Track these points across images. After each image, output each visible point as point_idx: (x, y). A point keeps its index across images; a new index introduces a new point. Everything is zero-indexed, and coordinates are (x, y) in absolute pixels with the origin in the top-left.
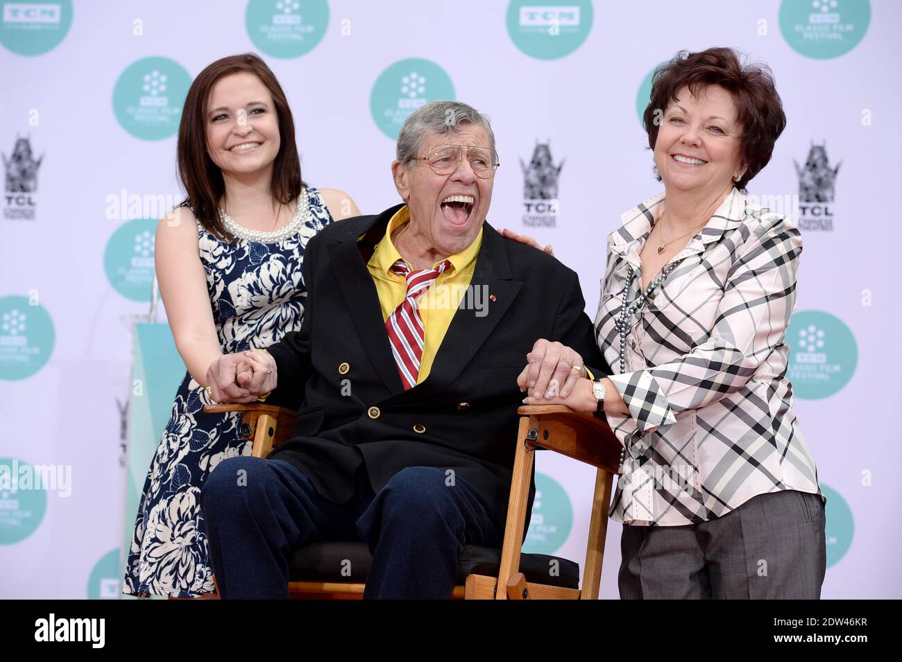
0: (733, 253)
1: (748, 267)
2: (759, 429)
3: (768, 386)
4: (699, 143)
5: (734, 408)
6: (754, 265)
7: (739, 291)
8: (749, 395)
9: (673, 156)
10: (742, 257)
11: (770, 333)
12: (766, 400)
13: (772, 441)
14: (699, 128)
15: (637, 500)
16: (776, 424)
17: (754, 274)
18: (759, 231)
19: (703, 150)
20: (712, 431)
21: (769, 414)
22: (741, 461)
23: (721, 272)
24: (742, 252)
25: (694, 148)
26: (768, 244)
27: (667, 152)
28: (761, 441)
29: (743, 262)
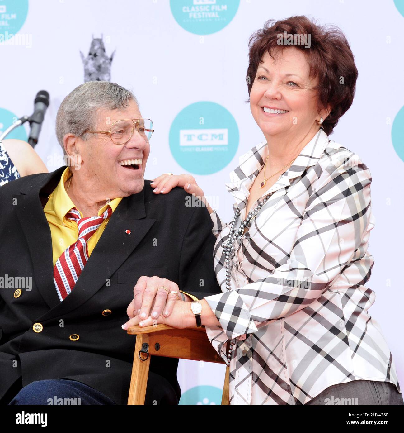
0: (309, 187)
1: (321, 199)
2: (335, 331)
3: (342, 295)
4: (278, 96)
5: (314, 314)
6: (326, 197)
7: (312, 220)
8: (326, 303)
9: (262, 108)
10: (316, 191)
11: (340, 254)
12: (340, 306)
13: (346, 340)
14: (279, 84)
15: (238, 393)
16: (350, 326)
17: (325, 205)
18: (330, 168)
19: (282, 102)
20: (296, 334)
21: (343, 318)
22: (319, 358)
23: (299, 204)
24: (317, 187)
25: (275, 101)
26: (338, 179)
27: (257, 105)
28: (336, 340)
29: (317, 195)
